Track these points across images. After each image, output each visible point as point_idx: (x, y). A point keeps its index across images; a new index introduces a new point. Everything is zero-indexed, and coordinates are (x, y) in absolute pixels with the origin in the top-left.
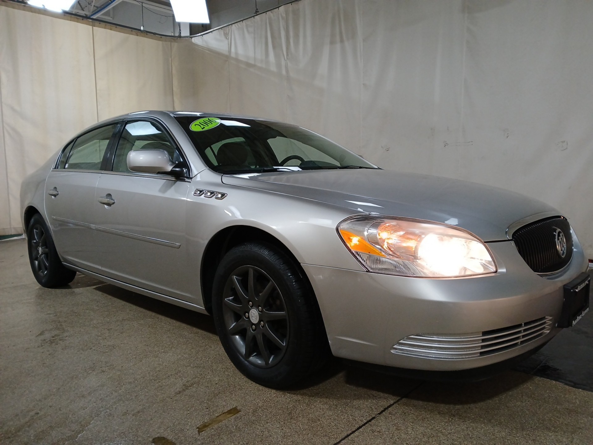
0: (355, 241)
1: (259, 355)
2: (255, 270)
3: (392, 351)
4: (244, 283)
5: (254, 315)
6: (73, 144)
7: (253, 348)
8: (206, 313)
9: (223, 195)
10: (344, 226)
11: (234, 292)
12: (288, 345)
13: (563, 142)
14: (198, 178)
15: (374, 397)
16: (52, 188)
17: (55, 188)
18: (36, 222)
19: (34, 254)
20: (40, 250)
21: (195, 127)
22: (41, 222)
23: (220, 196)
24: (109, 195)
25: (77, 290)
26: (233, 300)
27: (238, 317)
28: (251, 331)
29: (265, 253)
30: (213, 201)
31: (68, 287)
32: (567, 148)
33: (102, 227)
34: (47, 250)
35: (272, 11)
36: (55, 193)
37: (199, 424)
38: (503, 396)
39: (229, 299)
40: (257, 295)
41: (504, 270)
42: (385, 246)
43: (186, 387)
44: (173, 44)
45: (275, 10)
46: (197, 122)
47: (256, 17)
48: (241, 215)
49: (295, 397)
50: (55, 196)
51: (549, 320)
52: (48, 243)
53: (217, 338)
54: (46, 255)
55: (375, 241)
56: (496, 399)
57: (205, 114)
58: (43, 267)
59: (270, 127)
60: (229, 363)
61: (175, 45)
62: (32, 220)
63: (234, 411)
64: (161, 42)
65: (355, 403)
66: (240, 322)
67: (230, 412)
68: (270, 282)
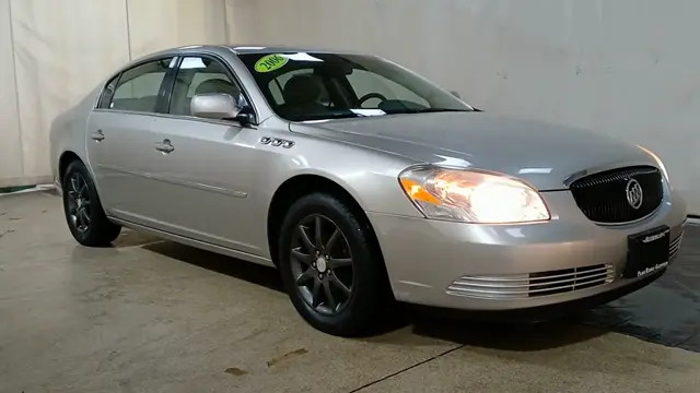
0: (415, 189)
1: (326, 305)
2: (322, 219)
3: (448, 292)
4: (311, 233)
5: (321, 264)
6: (117, 79)
7: (320, 297)
8: (273, 265)
9: (291, 144)
10: (408, 175)
11: (301, 242)
12: (353, 290)
14: (264, 126)
16: (96, 130)
17: (100, 131)
18: (73, 170)
19: (71, 207)
20: (79, 202)
21: (261, 67)
22: (81, 170)
23: (287, 144)
24: (167, 141)
25: (120, 249)
26: (301, 251)
27: (305, 267)
28: (318, 281)
29: (331, 202)
30: (280, 150)
31: (110, 246)
33: (157, 175)
34: (88, 202)
36: (100, 136)
37: (269, 359)
39: (296, 250)
40: (325, 244)
41: (557, 218)
42: (444, 196)
43: (256, 333)
46: (263, 60)
48: (309, 162)
49: (360, 343)
50: (100, 140)
52: (91, 195)
53: (287, 296)
54: (87, 207)
55: (433, 191)
58: (83, 222)
60: (297, 315)
62: (70, 168)
63: (302, 351)
66: (308, 272)
67: (297, 352)
68: (336, 231)
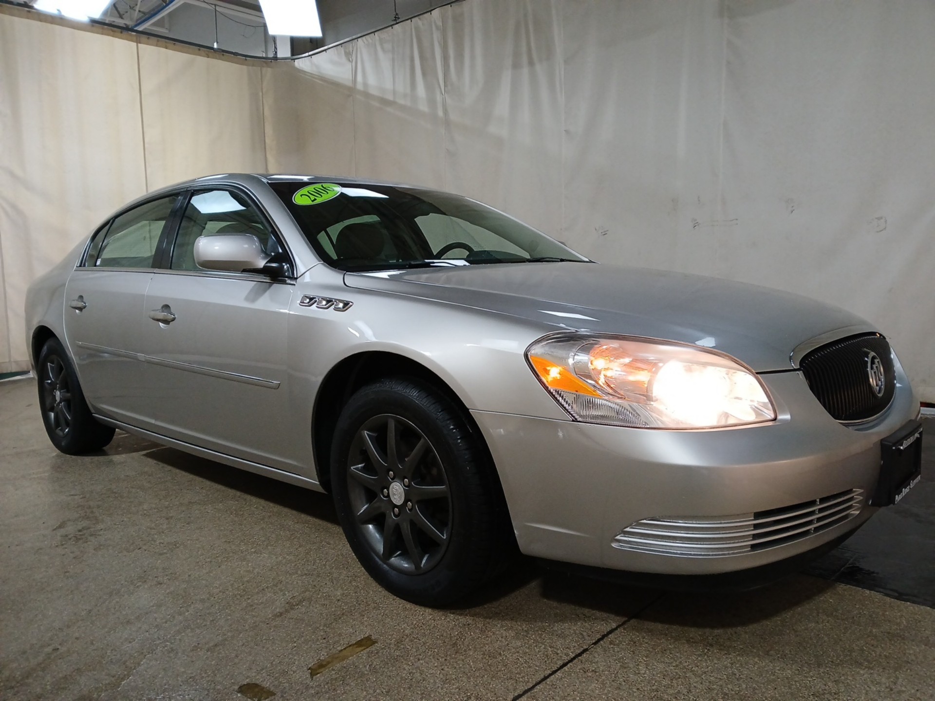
0: (554, 372)
1: (405, 555)
2: (398, 422)
3: (614, 545)
4: (381, 442)
5: (397, 492)
6: (108, 227)
7: (395, 544)
8: (321, 490)
9: (346, 304)
10: (537, 350)
11: (365, 456)
12: (450, 538)
13: (879, 219)
14: (307, 278)
15: (586, 618)
16: (76, 297)
17: (81, 297)
18: (51, 352)
19: (48, 402)
20: (58, 394)
21: (301, 199)
22: (59, 350)
23: (341, 305)
24: (166, 307)
25: (117, 458)
26: (363, 470)
27: (371, 495)
28: (392, 518)
29: (413, 394)
30: (331, 314)
31: (104, 453)
32: (885, 228)
33: (156, 358)
34: (69, 395)
35: (421, 17)
36: (80, 304)
37: (311, 663)
38: (788, 615)
39: (356, 468)
40: (402, 461)
41: (787, 417)
42: (602, 381)
43: (291, 606)
44: (264, 69)
45: (425, 15)
46: (304, 191)
47: (395, 27)
48: (375, 335)
49: (462, 620)
50: (80, 309)
51: (858, 494)
52: (70, 383)
53: (338, 530)
54: (68, 402)
55: (585, 374)
56: (777, 619)
57: (316, 178)
58: (62, 421)
59: (419, 199)
60: (358, 569)
61: (268, 72)
62: (45, 348)
63: (367, 642)
64: (245, 67)
65: (557, 627)
66: (376, 503)
67: (359, 644)
68: (422, 440)
